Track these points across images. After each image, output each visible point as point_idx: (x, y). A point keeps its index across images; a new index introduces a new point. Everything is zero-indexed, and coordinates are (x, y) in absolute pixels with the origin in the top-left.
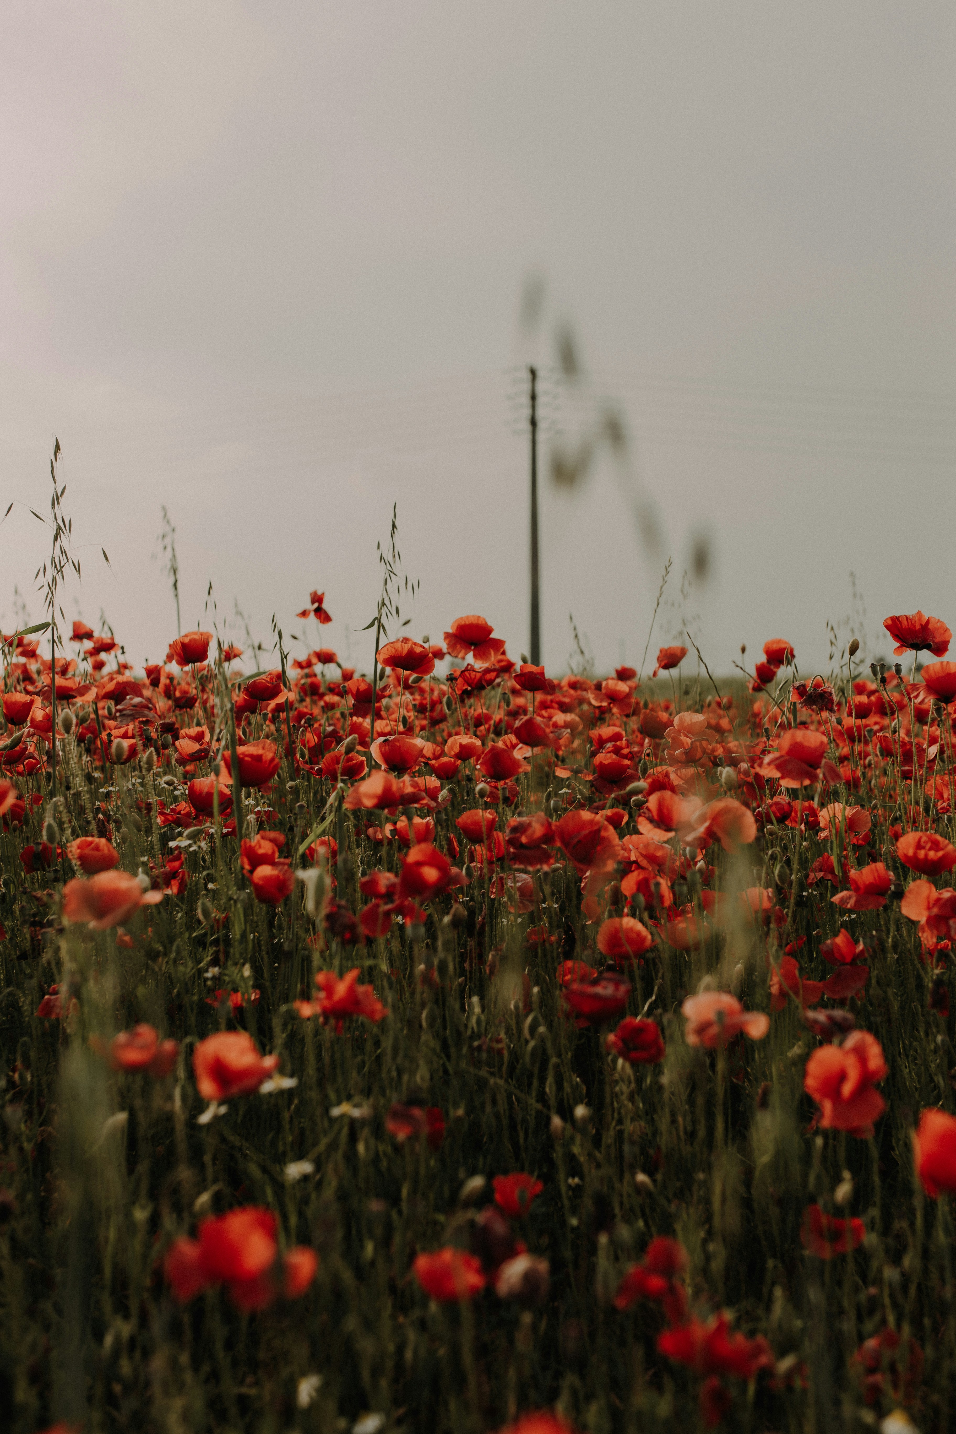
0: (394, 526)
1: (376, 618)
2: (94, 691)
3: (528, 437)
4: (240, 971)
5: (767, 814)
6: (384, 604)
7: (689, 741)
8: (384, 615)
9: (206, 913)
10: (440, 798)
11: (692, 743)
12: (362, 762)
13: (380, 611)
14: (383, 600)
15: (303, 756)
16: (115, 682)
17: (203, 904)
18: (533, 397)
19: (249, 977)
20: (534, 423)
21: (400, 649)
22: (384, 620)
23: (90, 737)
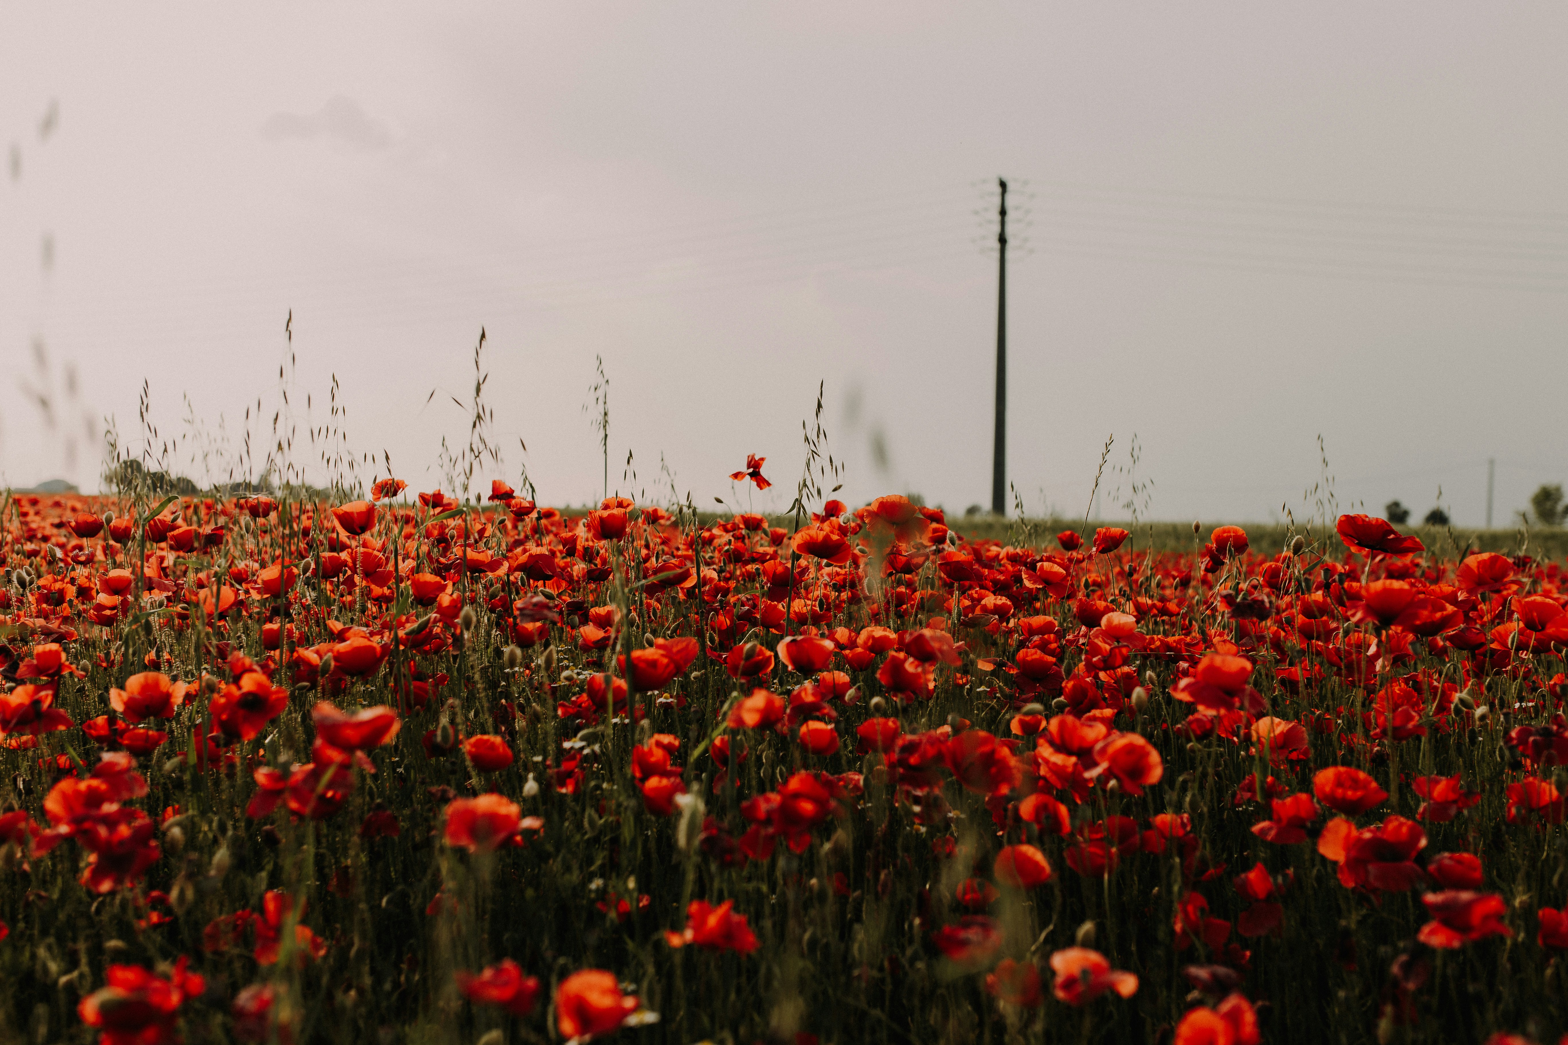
0: (820, 406)
1: (797, 500)
2: (506, 565)
3: (996, 255)
4: (625, 883)
5: (1187, 731)
6: (805, 485)
7: (1108, 647)
8: (805, 497)
9: (592, 823)
10: (847, 698)
11: (1111, 649)
12: (770, 656)
13: (800, 491)
14: (805, 481)
15: (712, 640)
16: (527, 554)
17: (590, 815)
18: (1003, 212)
19: (633, 890)
20: (1002, 240)
21: (815, 536)
22: (804, 501)
23: (500, 611)
